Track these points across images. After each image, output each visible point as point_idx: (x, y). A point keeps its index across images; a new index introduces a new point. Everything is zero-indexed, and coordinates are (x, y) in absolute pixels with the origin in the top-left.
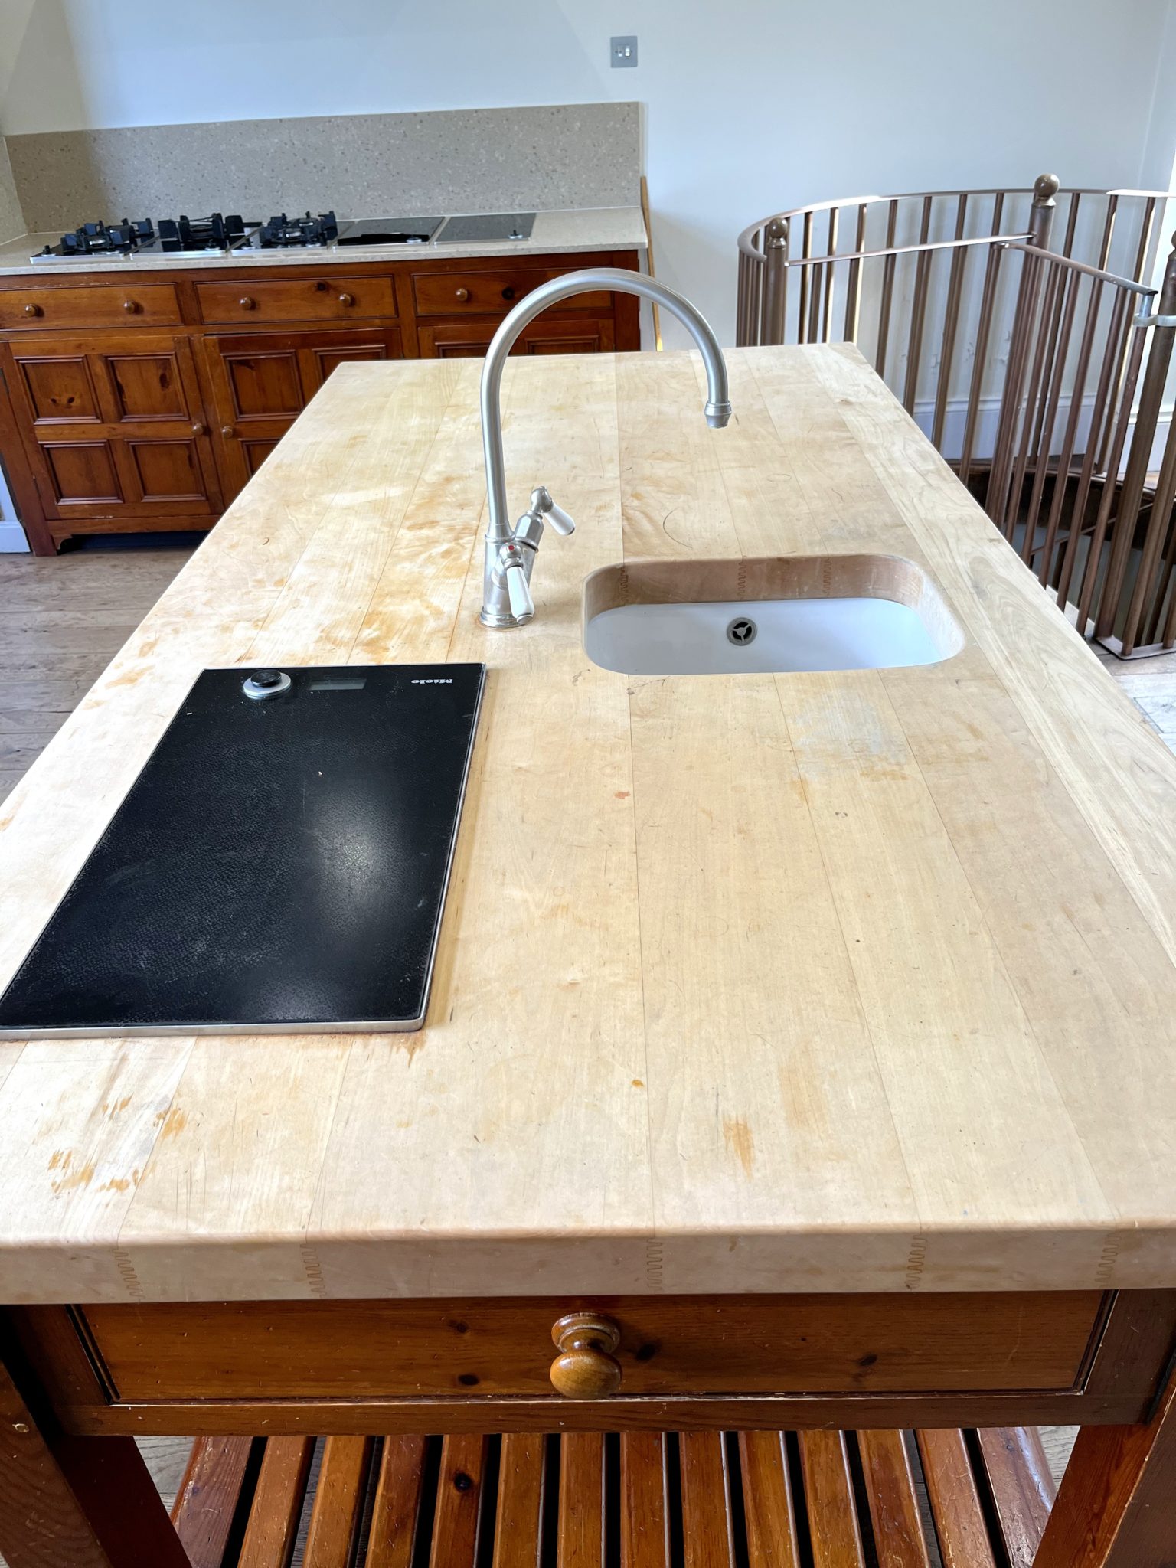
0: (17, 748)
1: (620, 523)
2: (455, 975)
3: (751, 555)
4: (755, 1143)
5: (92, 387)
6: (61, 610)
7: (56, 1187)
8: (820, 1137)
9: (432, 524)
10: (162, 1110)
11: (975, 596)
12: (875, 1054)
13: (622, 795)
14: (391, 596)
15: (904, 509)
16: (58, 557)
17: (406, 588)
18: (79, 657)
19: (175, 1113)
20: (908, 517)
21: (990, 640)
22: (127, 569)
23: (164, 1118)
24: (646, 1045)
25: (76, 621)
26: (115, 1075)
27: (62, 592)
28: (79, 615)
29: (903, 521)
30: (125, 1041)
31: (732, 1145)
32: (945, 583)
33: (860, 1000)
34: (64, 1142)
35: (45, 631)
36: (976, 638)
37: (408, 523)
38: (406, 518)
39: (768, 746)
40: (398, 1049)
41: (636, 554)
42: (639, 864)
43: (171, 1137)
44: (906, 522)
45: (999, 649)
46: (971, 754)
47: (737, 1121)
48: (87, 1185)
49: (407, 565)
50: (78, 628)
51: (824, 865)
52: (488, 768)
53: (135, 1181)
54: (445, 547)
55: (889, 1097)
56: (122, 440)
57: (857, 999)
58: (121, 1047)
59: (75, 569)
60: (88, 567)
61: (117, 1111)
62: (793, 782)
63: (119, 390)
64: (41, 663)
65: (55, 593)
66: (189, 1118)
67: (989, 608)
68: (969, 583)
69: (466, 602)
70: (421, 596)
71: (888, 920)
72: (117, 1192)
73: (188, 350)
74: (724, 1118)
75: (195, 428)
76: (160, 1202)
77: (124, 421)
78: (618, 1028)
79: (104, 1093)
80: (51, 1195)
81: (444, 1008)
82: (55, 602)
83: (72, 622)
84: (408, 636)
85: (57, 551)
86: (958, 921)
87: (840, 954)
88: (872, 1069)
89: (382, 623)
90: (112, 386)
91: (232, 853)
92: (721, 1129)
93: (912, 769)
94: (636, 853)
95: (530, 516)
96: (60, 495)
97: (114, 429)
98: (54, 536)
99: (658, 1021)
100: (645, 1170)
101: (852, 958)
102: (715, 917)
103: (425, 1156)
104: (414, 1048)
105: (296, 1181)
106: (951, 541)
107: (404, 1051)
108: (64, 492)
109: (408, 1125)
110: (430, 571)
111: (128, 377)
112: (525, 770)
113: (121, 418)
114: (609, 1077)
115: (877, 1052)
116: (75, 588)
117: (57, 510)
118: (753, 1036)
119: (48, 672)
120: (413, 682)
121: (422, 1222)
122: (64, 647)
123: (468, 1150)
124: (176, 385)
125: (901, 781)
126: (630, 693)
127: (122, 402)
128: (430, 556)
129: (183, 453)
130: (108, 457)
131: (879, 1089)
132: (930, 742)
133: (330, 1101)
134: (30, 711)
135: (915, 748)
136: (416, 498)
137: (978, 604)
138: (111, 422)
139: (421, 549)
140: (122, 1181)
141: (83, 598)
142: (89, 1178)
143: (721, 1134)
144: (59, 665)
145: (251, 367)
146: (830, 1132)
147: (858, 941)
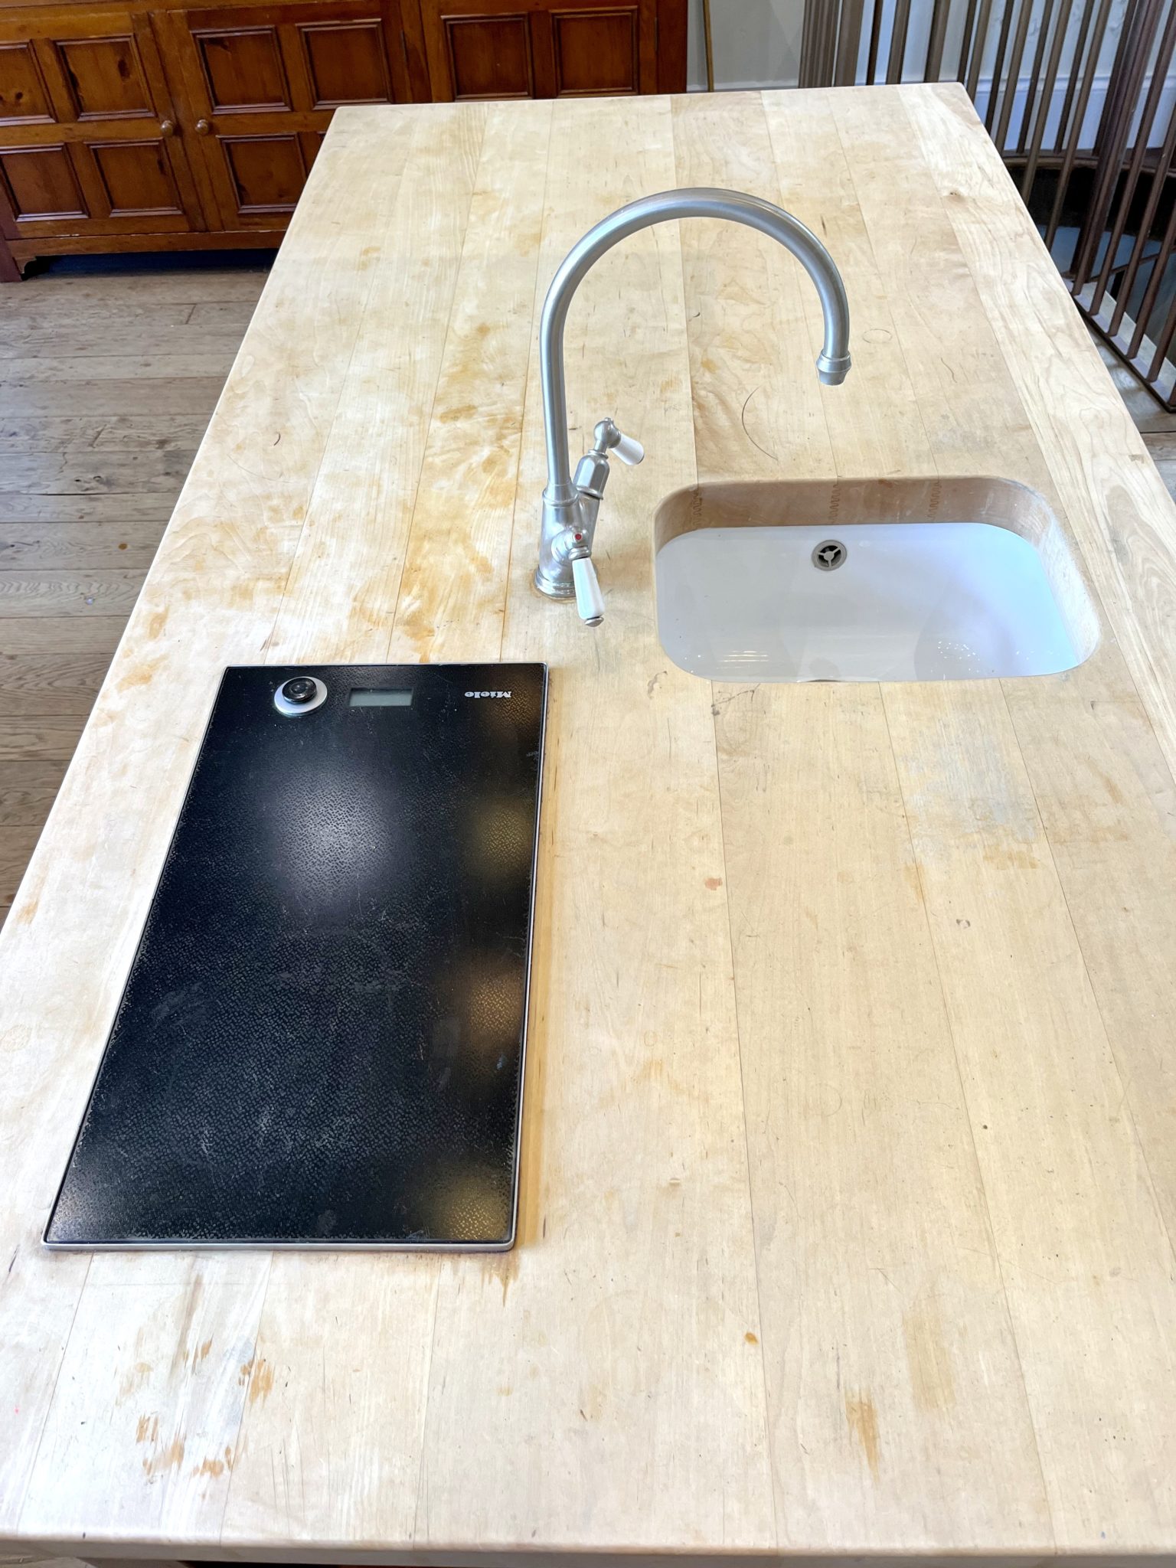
0: (10, 542)
1: (691, 414)
2: (544, 1168)
3: (848, 475)
4: (881, 1433)
5: (41, 79)
6: (35, 357)
7: (149, 1467)
8: (950, 1423)
9: (469, 410)
10: (246, 1361)
11: (1113, 556)
12: (1007, 1302)
13: (713, 883)
14: (430, 538)
15: (1030, 401)
16: (23, 283)
17: (446, 525)
18: (62, 422)
19: (260, 1365)
20: (1034, 415)
21: (1131, 635)
22: (102, 299)
23: (249, 1373)
24: (758, 1281)
25: (54, 372)
26: (192, 1306)
27: (34, 331)
28: (55, 363)
29: (1028, 420)
30: (197, 1257)
31: (856, 1435)
32: (1077, 531)
33: (989, 1219)
34: (147, 1401)
35: (21, 386)
36: (1115, 632)
37: (440, 409)
38: (437, 400)
39: (877, 806)
40: (491, 1276)
41: (713, 470)
42: (738, 997)
43: (259, 1400)
44: (1033, 425)
45: (1142, 650)
46: (1109, 828)
47: (861, 1399)
48: (179, 1466)
49: (444, 483)
50: (57, 381)
51: (945, 1006)
52: (558, 836)
53: (229, 1463)
54: (486, 452)
55: (1024, 1367)
56: (82, 142)
57: (986, 1219)
58: (193, 1264)
59: (44, 300)
60: (58, 297)
61: (199, 1360)
62: (908, 869)
63: (72, 82)
64: (22, 428)
65: (26, 332)
66: (277, 1374)
67: (1129, 578)
68: (1106, 533)
69: (517, 553)
70: (465, 539)
71: (1018, 1096)
72: (211, 1477)
73: (148, 30)
74: (846, 1393)
75: (163, 126)
76: (257, 1493)
77: (81, 119)
78: (726, 1255)
79: (182, 1334)
80: (145, 1479)
81: (536, 1216)
82: (27, 345)
83: (50, 373)
84: (454, 608)
85: (22, 275)
86: (1095, 1099)
87: (966, 1147)
88: (1004, 1324)
89: (423, 586)
90: (65, 79)
91: (285, 975)
92: (843, 1408)
93: (1041, 850)
94: (733, 979)
95: (594, 459)
96: (18, 211)
97: (70, 129)
98: (16, 259)
99: (769, 1244)
100: (764, 1466)
101: (980, 1154)
102: (827, 1085)
103: (529, 1439)
104: (507, 1278)
105: (396, 1471)
106: (1086, 457)
107: (497, 1281)
108: (22, 208)
109: (508, 1392)
110: (472, 497)
111: (80, 65)
112: (602, 840)
113: (78, 116)
114: (720, 1328)
115: (1009, 1299)
116: (48, 326)
117: (16, 228)
118: (873, 1271)
119: (31, 441)
120: (467, 695)
121: (534, 1534)
122: (45, 408)
123: (576, 1432)
124: (137, 74)
125: (1030, 870)
126: (715, 713)
127: (77, 96)
128: (470, 469)
129: (153, 158)
130: (67, 162)
131: (1013, 1355)
132: (1063, 805)
133: (424, 1354)
134: (18, 492)
135: (1045, 816)
136: (447, 364)
137: (1117, 570)
138: (66, 121)
139: (457, 455)
140: (214, 1463)
141: (57, 340)
142: (181, 1456)
143: (844, 1417)
144: (41, 433)
145: (225, 47)
146: (961, 1418)
147: (985, 1127)
